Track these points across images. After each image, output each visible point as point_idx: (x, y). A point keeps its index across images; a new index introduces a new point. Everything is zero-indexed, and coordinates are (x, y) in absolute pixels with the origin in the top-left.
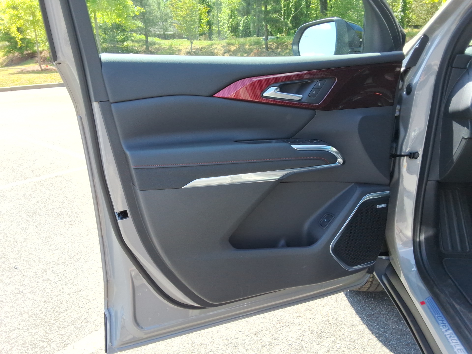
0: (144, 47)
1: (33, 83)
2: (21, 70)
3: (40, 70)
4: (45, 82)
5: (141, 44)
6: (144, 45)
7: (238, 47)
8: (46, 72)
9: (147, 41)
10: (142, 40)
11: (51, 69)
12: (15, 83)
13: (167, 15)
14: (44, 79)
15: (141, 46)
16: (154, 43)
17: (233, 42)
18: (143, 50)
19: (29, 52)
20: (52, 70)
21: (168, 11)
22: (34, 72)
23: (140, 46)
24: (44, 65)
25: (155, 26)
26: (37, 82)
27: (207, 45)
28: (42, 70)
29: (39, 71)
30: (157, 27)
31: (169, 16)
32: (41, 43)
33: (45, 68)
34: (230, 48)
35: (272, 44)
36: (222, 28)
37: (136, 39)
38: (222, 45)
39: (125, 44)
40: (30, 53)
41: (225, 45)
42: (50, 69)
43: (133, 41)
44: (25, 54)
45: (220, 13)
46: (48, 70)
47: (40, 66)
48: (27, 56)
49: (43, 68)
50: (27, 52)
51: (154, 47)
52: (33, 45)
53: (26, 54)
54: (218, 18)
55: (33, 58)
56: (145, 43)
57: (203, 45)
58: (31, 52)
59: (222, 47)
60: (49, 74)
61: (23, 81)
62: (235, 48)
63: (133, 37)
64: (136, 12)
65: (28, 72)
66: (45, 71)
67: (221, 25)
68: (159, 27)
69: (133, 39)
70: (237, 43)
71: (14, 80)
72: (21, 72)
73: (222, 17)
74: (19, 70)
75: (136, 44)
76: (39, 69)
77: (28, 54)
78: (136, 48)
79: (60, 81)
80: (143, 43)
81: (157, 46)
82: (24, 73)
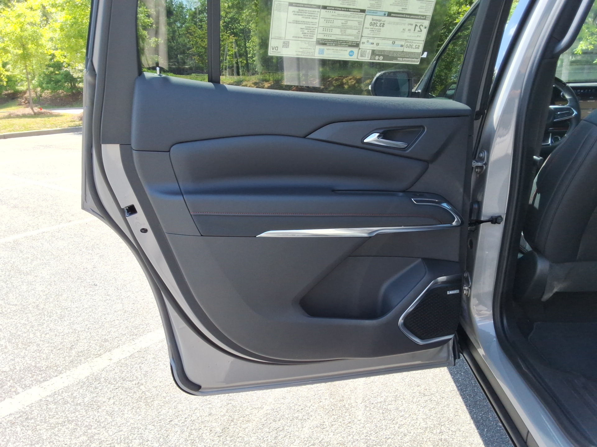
1: (30, 129)
2: (8, 114)
3: (33, 113)
4: (44, 127)
7: (272, 83)
8: (40, 116)
11: (46, 112)
12: (8, 130)
13: (184, 45)
14: (42, 125)
17: (266, 78)
19: (9, 91)
20: (47, 114)
22: (24, 116)
24: (36, 108)
26: (34, 128)
27: (235, 82)
28: (35, 114)
29: (31, 114)
30: (172, 60)
31: (188, 46)
32: (24, 81)
33: (38, 111)
34: (263, 85)
35: (314, 80)
36: (252, 60)
38: (253, 82)
40: (11, 94)
41: (257, 81)
42: (44, 112)
44: (4, 95)
45: (248, 42)
46: (42, 113)
47: (32, 109)
48: (6, 97)
49: (36, 111)
50: (7, 92)
52: (14, 84)
53: (6, 95)
54: (246, 48)
55: (16, 99)
57: (229, 82)
58: (12, 91)
59: (253, 83)
60: (46, 119)
61: (17, 127)
62: (270, 85)
65: (18, 116)
66: (38, 114)
67: (250, 57)
68: (175, 60)
70: (271, 79)
71: (5, 126)
72: (9, 117)
73: (250, 47)
74: (6, 114)
76: (31, 112)
77: (8, 95)
79: (62, 127)
82: (13, 118)
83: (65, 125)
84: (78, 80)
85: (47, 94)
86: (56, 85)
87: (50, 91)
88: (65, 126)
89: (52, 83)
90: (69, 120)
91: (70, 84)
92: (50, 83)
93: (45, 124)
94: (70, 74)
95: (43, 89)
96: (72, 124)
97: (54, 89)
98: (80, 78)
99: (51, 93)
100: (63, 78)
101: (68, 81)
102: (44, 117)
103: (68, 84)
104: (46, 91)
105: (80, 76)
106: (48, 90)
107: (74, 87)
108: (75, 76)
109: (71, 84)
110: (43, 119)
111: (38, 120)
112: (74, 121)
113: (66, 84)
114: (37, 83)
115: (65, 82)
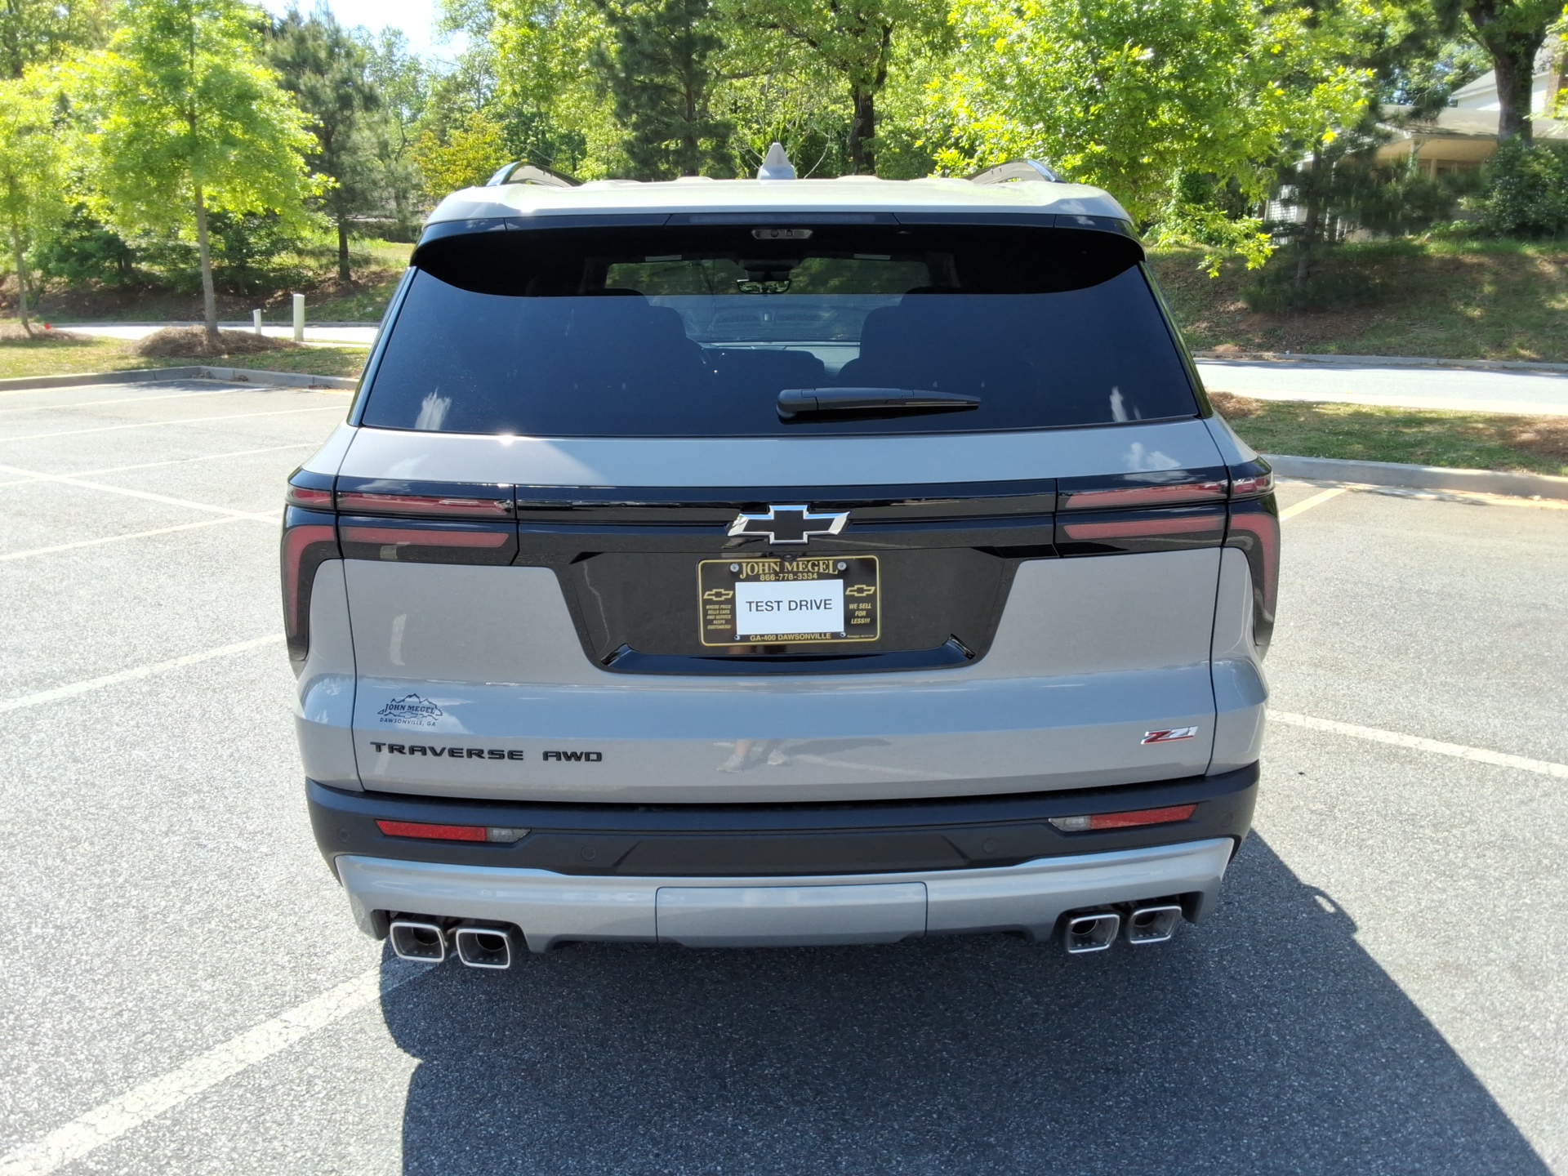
0: (336, 269)
3: (27, 335)
5: (324, 261)
6: (334, 264)
8: (45, 344)
9: (343, 251)
10: (328, 250)
11: (60, 334)
13: (407, 178)
15: (327, 268)
16: (367, 261)
18: (330, 279)
20: (61, 338)
21: (410, 169)
23: (321, 267)
24: (37, 324)
25: (369, 209)
28: (34, 337)
29: (25, 338)
30: (376, 213)
31: (415, 181)
33: (41, 332)
37: (310, 247)
39: (276, 260)
42: (57, 334)
43: (300, 252)
46: (51, 336)
47: (27, 327)
49: (35, 331)
51: (366, 271)
56: (337, 258)
60: (61, 350)
63: (301, 239)
64: (314, 188)
66: (41, 339)
68: (383, 213)
69: (300, 245)
75: (310, 262)
76: (24, 333)
78: (310, 274)
80: (332, 259)
81: (374, 268)
83: (105, 365)
84: (138, 254)
85: (58, 284)
86: (82, 265)
87: (65, 279)
88: (107, 368)
89: (73, 259)
90: (114, 352)
91: (116, 264)
92: (66, 261)
93: (60, 362)
94: (118, 240)
95: (48, 273)
96: (123, 364)
97: (75, 275)
98: (144, 250)
99: (67, 284)
100: (101, 248)
101: (113, 257)
102: (54, 347)
103: (112, 262)
104: (56, 279)
105: (144, 246)
106: (61, 276)
107: (126, 271)
108: (131, 244)
109: (120, 264)
110: (53, 350)
111: (42, 352)
112: (126, 358)
113: (107, 264)
114: (33, 259)
115: (105, 259)
